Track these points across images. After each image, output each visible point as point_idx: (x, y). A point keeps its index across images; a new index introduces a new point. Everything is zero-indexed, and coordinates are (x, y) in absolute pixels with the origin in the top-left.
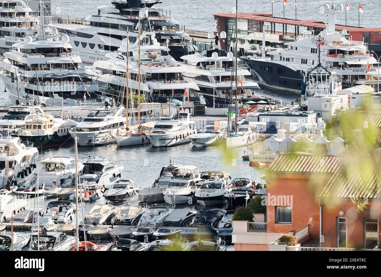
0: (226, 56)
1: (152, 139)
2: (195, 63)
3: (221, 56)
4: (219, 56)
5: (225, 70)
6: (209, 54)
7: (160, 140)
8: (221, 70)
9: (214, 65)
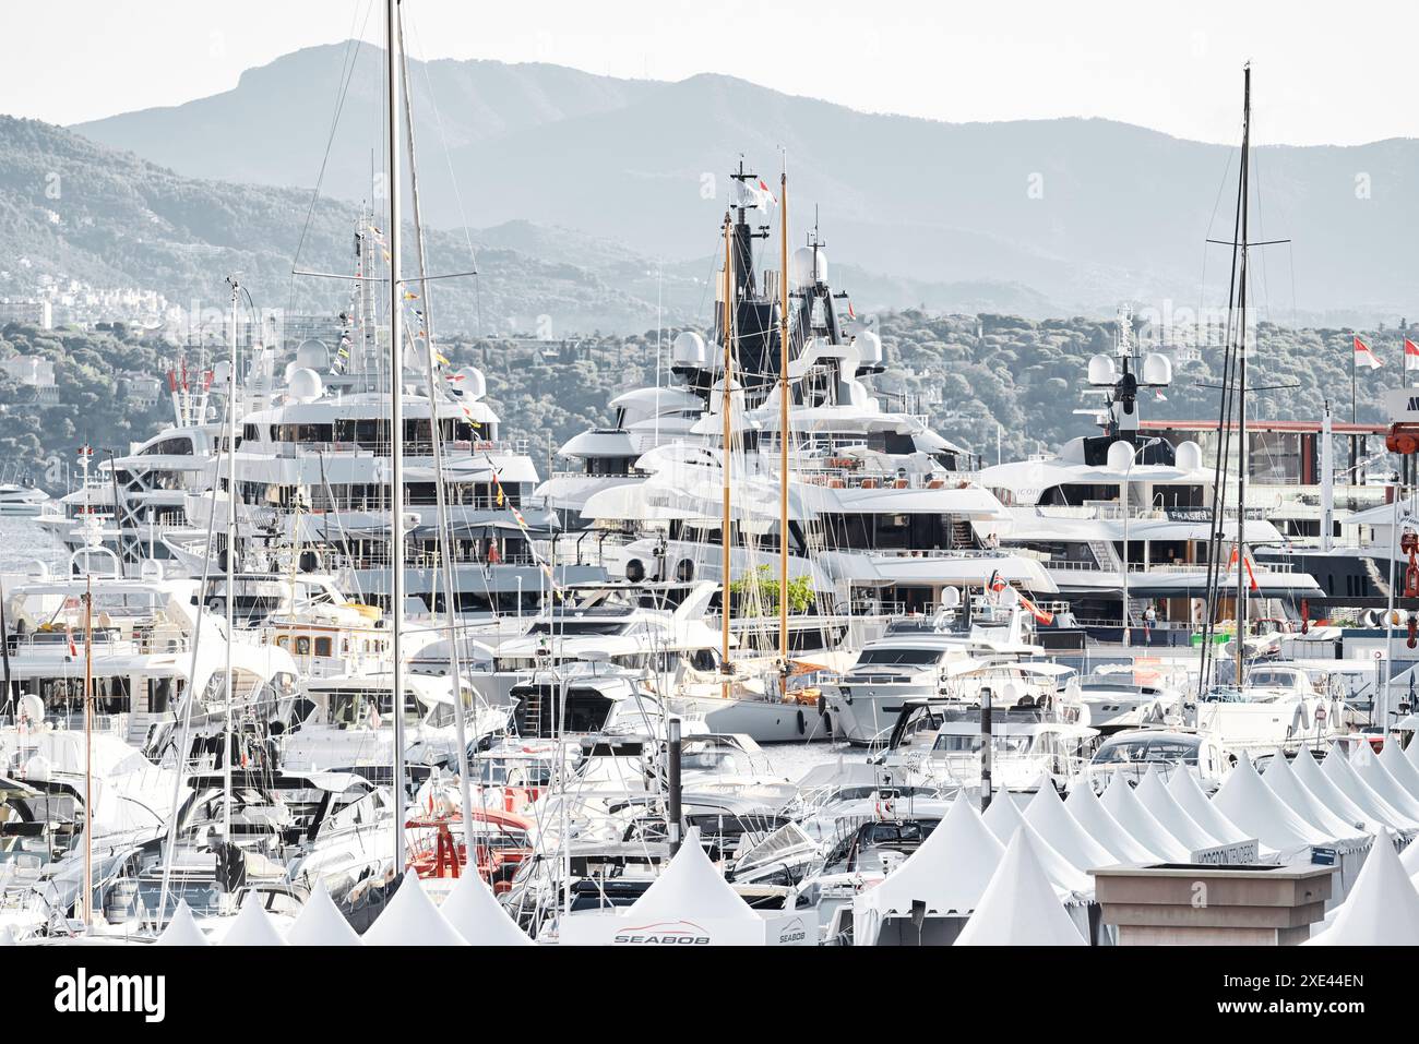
0: (1171, 462)
1: (850, 703)
2: (1030, 491)
3: (1149, 462)
4: (1138, 462)
5: (1171, 518)
6: (1096, 453)
7: (886, 709)
8: (1150, 517)
9: (1115, 500)
